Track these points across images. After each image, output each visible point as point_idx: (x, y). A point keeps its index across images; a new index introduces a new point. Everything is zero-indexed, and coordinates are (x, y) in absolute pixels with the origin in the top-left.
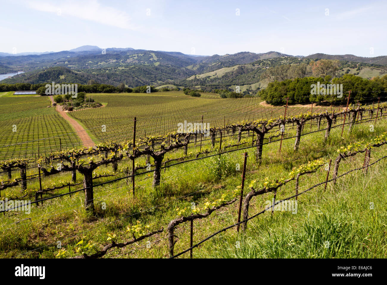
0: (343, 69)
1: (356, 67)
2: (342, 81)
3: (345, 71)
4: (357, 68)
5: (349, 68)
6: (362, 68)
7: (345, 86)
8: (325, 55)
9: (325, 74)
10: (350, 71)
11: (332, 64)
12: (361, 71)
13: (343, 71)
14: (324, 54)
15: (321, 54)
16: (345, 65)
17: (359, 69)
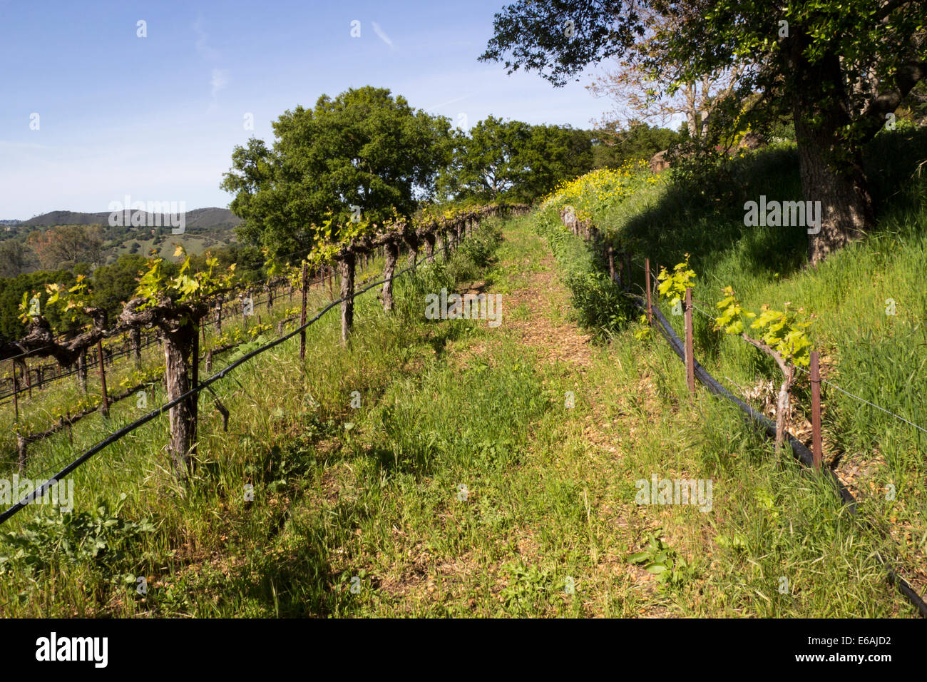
0: (124, 243)
1: (152, 237)
2: (116, 272)
3: (129, 248)
4: (153, 240)
5: (135, 240)
6: (164, 237)
7: (124, 283)
8: (75, 213)
9: (72, 261)
10: (139, 246)
11: (85, 235)
12: (164, 244)
13: (124, 247)
14: (72, 211)
15: (64, 212)
16: (125, 235)
17: (158, 241)
